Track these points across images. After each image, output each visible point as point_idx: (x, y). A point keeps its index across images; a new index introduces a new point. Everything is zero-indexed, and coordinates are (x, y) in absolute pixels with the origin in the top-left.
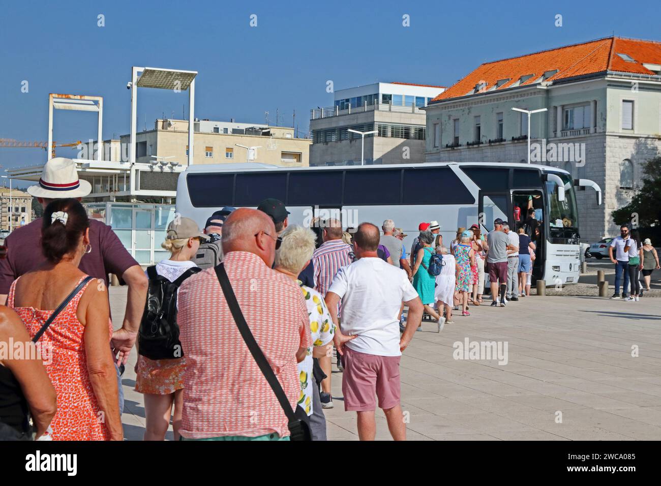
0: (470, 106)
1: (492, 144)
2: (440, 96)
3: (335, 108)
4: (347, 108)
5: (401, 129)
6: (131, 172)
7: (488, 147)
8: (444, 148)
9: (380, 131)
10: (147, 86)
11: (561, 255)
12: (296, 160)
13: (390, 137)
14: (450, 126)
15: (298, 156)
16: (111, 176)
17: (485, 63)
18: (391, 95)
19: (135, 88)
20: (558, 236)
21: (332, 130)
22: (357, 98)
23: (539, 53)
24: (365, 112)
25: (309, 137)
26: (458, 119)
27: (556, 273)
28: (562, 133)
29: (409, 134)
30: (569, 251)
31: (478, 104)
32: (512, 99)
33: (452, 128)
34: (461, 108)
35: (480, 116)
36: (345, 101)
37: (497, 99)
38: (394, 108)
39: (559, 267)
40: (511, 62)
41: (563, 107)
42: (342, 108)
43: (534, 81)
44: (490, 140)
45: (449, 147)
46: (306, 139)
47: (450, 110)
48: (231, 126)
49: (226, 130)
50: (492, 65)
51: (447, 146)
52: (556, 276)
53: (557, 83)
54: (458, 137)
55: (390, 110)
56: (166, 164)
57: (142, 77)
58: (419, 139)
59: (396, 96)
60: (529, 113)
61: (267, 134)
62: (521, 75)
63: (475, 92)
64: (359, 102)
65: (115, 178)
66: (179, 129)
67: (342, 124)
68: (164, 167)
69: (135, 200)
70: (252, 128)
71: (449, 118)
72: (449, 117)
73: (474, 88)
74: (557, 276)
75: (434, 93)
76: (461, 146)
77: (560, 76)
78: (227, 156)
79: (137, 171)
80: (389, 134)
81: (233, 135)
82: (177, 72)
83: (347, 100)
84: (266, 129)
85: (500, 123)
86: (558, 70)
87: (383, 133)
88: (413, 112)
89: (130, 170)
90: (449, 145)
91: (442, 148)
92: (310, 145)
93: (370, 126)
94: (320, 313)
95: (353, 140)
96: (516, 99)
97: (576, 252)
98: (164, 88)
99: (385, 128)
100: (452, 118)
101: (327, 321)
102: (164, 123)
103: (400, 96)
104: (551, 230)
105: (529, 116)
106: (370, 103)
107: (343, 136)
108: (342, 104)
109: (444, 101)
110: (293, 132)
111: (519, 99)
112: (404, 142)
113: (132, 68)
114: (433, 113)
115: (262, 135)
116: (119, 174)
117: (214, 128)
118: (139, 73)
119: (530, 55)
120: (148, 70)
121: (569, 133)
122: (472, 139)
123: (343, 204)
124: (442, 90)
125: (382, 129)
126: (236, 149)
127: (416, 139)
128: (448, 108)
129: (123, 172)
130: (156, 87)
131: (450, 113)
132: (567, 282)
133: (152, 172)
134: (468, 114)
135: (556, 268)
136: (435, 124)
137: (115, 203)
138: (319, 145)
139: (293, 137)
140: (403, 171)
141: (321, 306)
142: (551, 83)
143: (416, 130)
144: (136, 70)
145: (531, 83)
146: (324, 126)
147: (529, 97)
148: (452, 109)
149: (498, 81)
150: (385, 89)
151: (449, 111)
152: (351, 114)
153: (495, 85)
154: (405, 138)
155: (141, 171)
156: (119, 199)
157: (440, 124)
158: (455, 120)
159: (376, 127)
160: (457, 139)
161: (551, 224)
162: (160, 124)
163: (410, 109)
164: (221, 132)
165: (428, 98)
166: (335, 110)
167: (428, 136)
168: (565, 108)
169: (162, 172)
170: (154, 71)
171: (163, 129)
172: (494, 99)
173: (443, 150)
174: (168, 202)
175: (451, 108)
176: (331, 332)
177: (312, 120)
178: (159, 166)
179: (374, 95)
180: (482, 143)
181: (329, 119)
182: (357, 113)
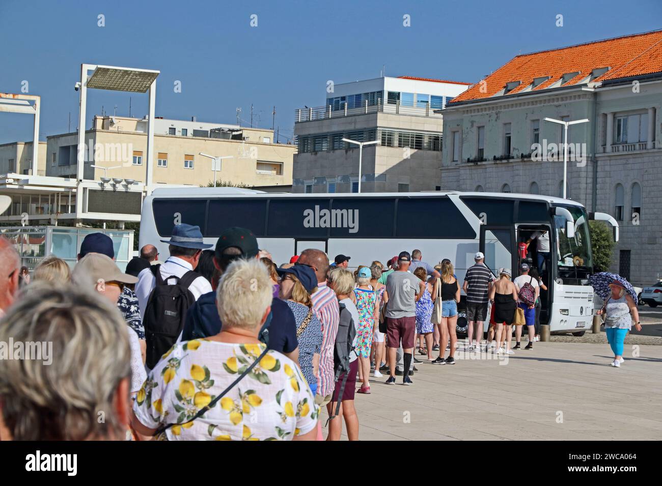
0: (499, 110)
1: (525, 159)
2: (460, 96)
3: (327, 108)
4: (343, 108)
5: (412, 137)
6: (77, 190)
7: (521, 164)
8: (465, 163)
9: (383, 139)
10: (99, 88)
11: (571, 297)
12: (275, 172)
13: (396, 147)
14: (473, 136)
15: (278, 167)
16: (53, 194)
17: (520, 54)
18: (399, 93)
19: (84, 90)
20: (567, 276)
21: (323, 137)
22: (356, 95)
23: (588, 44)
24: (365, 114)
25: (293, 141)
26: (483, 127)
27: (565, 318)
28: (613, 147)
29: (421, 143)
30: (580, 293)
31: (508, 108)
32: (552, 103)
33: (475, 138)
34: (487, 112)
35: (510, 123)
36: (340, 99)
37: (532, 102)
38: (402, 110)
39: (568, 310)
40: (552, 54)
41: (614, 114)
42: (337, 109)
43: (580, 81)
44: (522, 154)
45: (472, 161)
46: (289, 145)
47: (473, 114)
48: (192, 126)
49: (185, 131)
50: (529, 58)
51: (469, 161)
52: (564, 320)
53: (606, 84)
54: (483, 149)
55: (397, 113)
56: (119, 182)
57: (93, 76)
58: (434, 150)
59: (405, 94)
60: (566, 124)
61: (239, 137)
62: (564, 73)
63: (505, 93)
64: (357, 101)
65: (58, 196)
66: (124, 130)
67: (335, 128)
68: (117, 185)
69: (81, 224)
70: (219, 130)
71: (472, 126)
72: (472, 123)
73: (504, 87)
74: (566, 321)
75: (455, 91)
76: (486, 160)
77: (611, 75)
78: (186, 166)
79: (85, 189)
80: (396, 143)
81: (194, 137)
82: (135, 71)
83: (343, 98)
84: (237, 131)
85: (536, 132)
86: (610, 68)
87: (387, 141)
88: (427, 116)
89: (76, 188)
90: (471, 159)
91: (462, 162)
92: (295, 155)
93: (371, 133)
94: (295, 389)
95: (350, 150)
96: (556, 103)
97: (588, 294)
98: (119, 89)
99: (391, 134)
100: (476, 125)
101: (305, 401)
102: (105, 120)
103: (412, 95)
104: (559, 269)
105: (566, 128)
106: (373, 103)
107: (336, 144)
108: (336, 103)
109: (466, 103)
110: (272, 135)
111: (560, 103)
112: (415, 153)
113: (82, 65)
114: (451, 117)
115: (232, 139)
116: (62, 193)
117: (170, 128)
118: (89, 72)
119: (577, 47)
120: (101, 68)
121: (621, 147)
122: (500, 153)
123: (329, 236)
124: (465, 88)
125: (387, 137)
126: (197, 158)
127: (430, 149)
128: (471, 113)
129: (67, 190)
130: (109, 88)
131: (473, 119)
132: (577, 327)
133: (102, 191)
134: (496, 120)
135: (565, 311)
136: (454, 132)
137: (56, 227)
138: (305, 154)
139: (272, 142)
140: (397, 200)
141: (296, 379)
142: (599, 84)
143: (431, 139)
144: (86, 67)
145: (575, 83)
146: (313, 130)
147: (573, 101)
148: (476, 114)
149: (534, 79)
150: (391, 85)
151: (472, 116)
152: (348, 116)
153: (531, 84)
154: (416, 148)
155: (89, 190)
156: (62, 222)
157: (460, 131)
158: (479, 128)
159: (379, 135)
160: (481, 151)
161: (560, 263)
162: (99, 123)
163: (423, 112)
164: (178, 134)
165: (447, 98)
166: (328, 111)
167: (445, 147)
168: (617, 115)
169: (114, 191)
170: (108, 69)
171: (103, 128)
172: (529, 103)
173: (463, 165)
174: (121, 227)
175: (474, 112)
176: (312, 417)
177: (298, 122)
178: (111, 184)
179: (378, 92)
180: (513, 158)
181: (320, 122)
182: (355, 115)
